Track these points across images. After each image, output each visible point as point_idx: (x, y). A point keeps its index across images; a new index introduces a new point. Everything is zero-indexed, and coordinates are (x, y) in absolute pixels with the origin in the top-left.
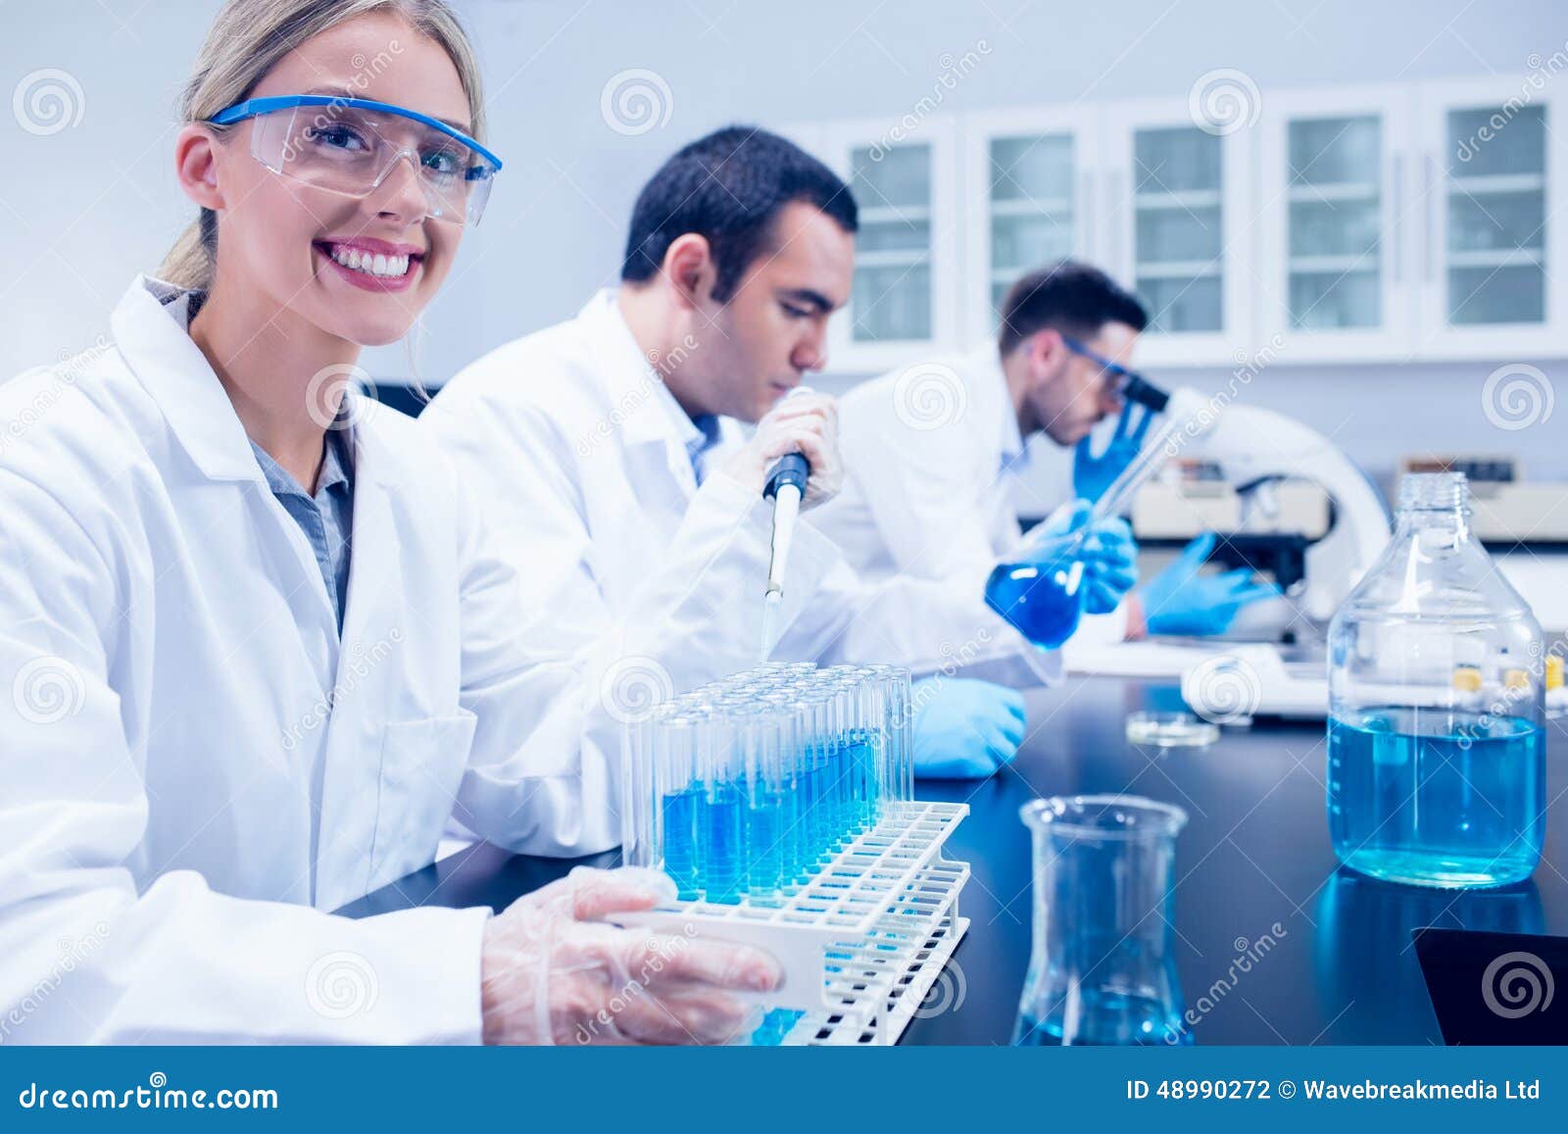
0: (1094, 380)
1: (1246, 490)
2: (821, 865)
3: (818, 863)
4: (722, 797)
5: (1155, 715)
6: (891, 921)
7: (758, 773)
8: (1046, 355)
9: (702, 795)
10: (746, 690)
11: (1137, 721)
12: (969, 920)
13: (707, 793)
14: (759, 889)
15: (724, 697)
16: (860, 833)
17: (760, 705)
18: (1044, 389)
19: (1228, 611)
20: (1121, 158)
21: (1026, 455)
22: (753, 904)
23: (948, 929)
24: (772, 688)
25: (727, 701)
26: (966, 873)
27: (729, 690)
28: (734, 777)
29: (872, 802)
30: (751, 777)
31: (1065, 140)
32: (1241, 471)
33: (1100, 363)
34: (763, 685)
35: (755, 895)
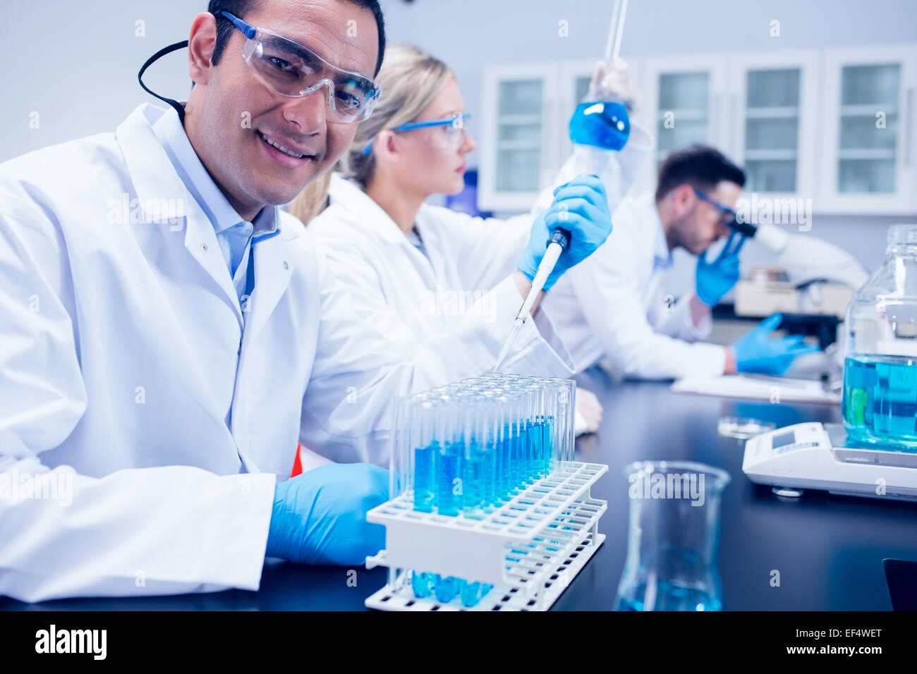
0: (713, 216)
1: (803, 287)
2: (511, 496)
3: (509, 495)
4: (450, 451)
5: (735, 419)
6: (553, 533)
7: (473, 439)
8: (684, 200)
9: (438, 449)
10: (473, 388)
11: (725, 422)
12: (605, 536)
13: (440, 448)
14: (469, 508)
15: (458, 391)
16: (538, 478)
17: (478, 398)
18: (683, 221)
19: (787, 360)
20: (739, 87)
21: (670, 259)
22: (466, 517)
23: (591, 540)
24: (489, 388)
25: (459, 394)
26: (605, 507)
27: (462, 388)
28: (458, 440)
29: (547, 461)
30: (468, 441)
31: (704, 76)
32: (800, 277)
33: (717, 206)
34: (484, 386)
35: (466, 511)
